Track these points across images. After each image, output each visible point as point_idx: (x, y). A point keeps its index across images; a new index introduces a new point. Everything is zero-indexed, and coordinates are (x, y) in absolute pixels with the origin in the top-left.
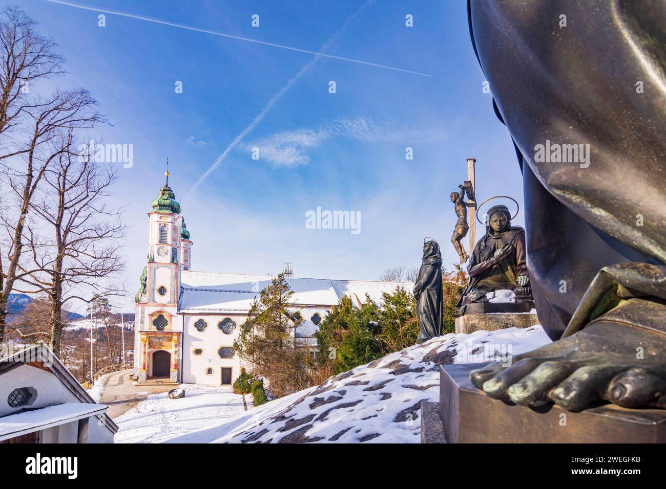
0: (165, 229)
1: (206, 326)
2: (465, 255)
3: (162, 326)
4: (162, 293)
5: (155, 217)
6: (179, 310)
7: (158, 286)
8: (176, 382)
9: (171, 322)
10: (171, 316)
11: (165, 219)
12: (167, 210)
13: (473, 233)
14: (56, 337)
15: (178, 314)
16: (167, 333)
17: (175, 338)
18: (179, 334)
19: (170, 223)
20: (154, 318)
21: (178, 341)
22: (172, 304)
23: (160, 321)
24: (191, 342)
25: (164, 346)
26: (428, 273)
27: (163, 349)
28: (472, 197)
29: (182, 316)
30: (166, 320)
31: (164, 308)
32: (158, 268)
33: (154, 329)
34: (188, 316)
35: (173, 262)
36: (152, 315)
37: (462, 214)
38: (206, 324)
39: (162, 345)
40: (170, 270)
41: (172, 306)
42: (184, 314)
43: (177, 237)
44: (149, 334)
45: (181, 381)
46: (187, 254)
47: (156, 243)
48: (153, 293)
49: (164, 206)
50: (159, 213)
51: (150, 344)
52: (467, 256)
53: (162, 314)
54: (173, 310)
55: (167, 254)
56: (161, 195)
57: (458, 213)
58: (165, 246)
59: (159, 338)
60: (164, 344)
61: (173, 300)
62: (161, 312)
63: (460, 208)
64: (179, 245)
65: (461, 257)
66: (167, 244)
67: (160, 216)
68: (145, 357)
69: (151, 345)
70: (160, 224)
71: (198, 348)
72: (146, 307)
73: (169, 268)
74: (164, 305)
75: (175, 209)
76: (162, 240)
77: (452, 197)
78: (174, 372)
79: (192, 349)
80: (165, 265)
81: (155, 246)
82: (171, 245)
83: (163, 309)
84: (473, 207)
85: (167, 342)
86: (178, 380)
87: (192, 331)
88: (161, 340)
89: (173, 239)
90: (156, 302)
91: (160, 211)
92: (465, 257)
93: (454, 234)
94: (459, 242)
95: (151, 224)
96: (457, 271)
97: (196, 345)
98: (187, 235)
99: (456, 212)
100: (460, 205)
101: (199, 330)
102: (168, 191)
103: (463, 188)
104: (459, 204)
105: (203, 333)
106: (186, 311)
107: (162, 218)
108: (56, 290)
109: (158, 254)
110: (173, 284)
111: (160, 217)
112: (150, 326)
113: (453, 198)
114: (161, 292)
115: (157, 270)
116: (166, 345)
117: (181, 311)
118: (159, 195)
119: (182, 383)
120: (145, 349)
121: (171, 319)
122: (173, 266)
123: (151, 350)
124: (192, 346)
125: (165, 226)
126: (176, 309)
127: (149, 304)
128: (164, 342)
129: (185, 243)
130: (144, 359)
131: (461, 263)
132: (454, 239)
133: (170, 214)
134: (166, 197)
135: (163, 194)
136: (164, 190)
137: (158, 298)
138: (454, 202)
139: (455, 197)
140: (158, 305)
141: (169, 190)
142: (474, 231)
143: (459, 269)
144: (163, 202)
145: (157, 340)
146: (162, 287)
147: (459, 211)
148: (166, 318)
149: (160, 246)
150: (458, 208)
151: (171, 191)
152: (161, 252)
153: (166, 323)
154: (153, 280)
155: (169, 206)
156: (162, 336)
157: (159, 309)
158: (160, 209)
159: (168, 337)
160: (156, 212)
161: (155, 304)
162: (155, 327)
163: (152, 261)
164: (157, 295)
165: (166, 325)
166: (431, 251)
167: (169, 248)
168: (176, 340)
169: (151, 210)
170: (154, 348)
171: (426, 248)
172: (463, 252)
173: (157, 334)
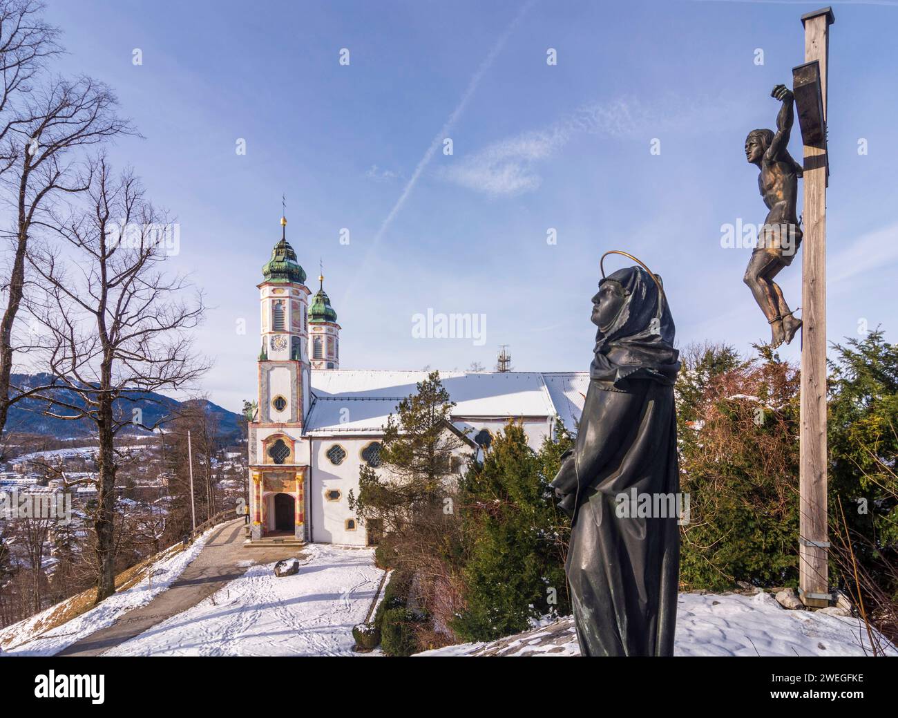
0: (281, 308)
1: (344, 456)
2: (787, 319)
3: (282, 458)
4: (281, 407)
5: (267, 290)
6: (304, 432)
7: (273, 397)
8: (302, 542)
9: (294, 450)
10: (293, 441)
11: (280, 293)
12: (283, 277)
13: (817, 250)
14: (106, 485)
15: (303, 438)
16: (288, 468)
17: (299, 475)
18: (305, 468)
19: (288, 299)
20: (269, 445)
21: (304, 479)
22: (294, 424)
23: (278, 449)
24: (324, 481)
25: (285, 487)
26: (607, 419)
27: (285, 491)
28: (815, 134)
29: (308, 442)
30: (287, 447)
31: (284, 430)
32: (272, 369)
33: (270, 462)
34: (318, 441)
35: (293, 358)
36: (266, 441)
37: (780, 195)
38: (344, 452)
39: (282, 485)
40: (289, 372)
41: (294, 427)
42: (311, 438)
43: (299, 320)
44: (263, 469)
45: (309, 539)
46: (331, 345)
47: (268, 331)
48: (268, 407)
49: (279, 271)
50: (271, 284)
51: (265, 484)
52: (796, 324)
53: (281, 438)
54: (295, 433)
55: (284, 347)
56: (274, 255)
57: (770, 193)
58: (282, 335)
59: (278, 475)
60: (285, 484)
61: (296, 416)
62: (279, 435)
63: (776, 177)
64: (303, 331)
65: (776, 326)
66: (284, 331)
67: (273, 288)
68: (258, 504)
69: (267, 486)
70: (273, 301)
71: (334, 488)
72: (258, 429)
73: (289, 369)
74: (283, 425)
75: (295, 276)
76: (277, 326)
77: (749, 146)
78: (299, 525)
79: (324, 491)
80: (282, 364)
81: (268, 335)
82: (290, 333)
83: (281, 431)
84: (818, 167)
85: (289, 481)
86: (306, 538)
87: (324, 464)
88: (280, 478)
89: (293, 323)
90: (272, 421)
91: (275, 281)
92: (787, 326)
93: (753, 260)
94: (770, 283)
95: (262, 302)
96: (762, 362)
97: (330, 485)
98: (331, 314)
99: (763, 192)
100: (777, 167)
101: (334, 462)
102: (285, 249)
103: (788, 99)
104: (771, 164)
105: (339, 466)
106: (313, 434)
107: (277, 291)
108: (104, 414)
109: (273, 347)
110: (295, 392)
111: (273, 290)
112: (265, 457)
113: (754, 149)
114: (279, 406)
115: (271, 373)
116: (288, 485)
117: (308, 434)
118: (272, 256)
119: (312, 542)
120: (259, 493)
121: (293, 446)
122: (294, 365)
123: (267, 493)
124: (325, 486)
125: (280, 304)
126: (300, 430)
127: (262, 424)
128: (285, 481)
129: (328, 327)
130: (258, 507)
131: (776, 343)
132: (753, 274)
133: (287, 284)
134: (280, 258)
135: (278, 254)
136: (280, 247)
137: (274, 414)
138: (757, 160)
139: (760, 142)
140: (275, 426)
141: (287, 247)
142: (821, 243)
143: (769, 356)
144: (277, 266)
145: (275, 479)
146: (280, 398)
147: (771, 187)
148: (288, 444)
149: (274, 335)
150: (770, 177)
151: (290, 248)
152: (276, 344)
153: (286, 452)
154: (266, 388)
155: (285, 272)
156: (281, 472)
157: (274, 431)
158: (273, 277)
159: (290, 473)
160: (266, 283)
161: (271, 424)
162: (271, 459)
163: (264, 359)
164: (273, 411)
165: (288, 455)
166: (623, 317)
167: (287, 337)
168: (301, 478)
169: (262, 279)
170: (272, 490)
171: (606, 304)
172: (782, 312)
173: (274, 469)
